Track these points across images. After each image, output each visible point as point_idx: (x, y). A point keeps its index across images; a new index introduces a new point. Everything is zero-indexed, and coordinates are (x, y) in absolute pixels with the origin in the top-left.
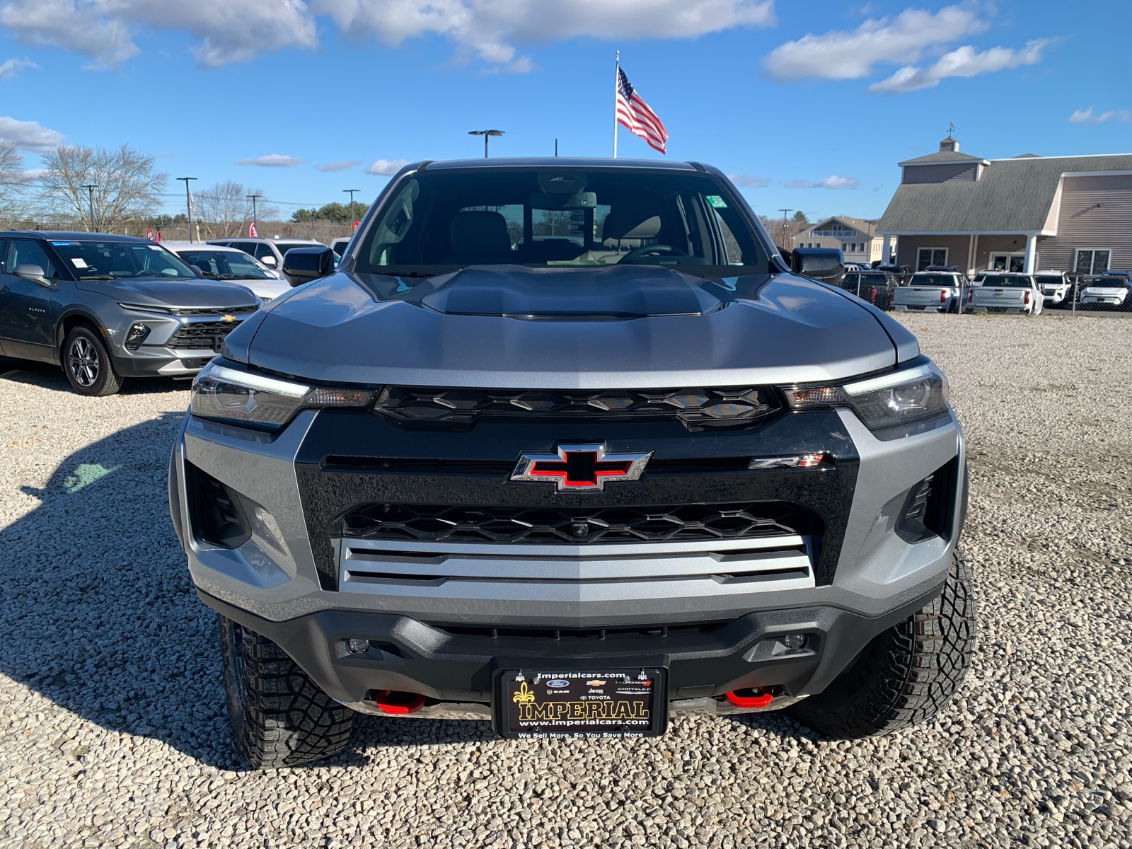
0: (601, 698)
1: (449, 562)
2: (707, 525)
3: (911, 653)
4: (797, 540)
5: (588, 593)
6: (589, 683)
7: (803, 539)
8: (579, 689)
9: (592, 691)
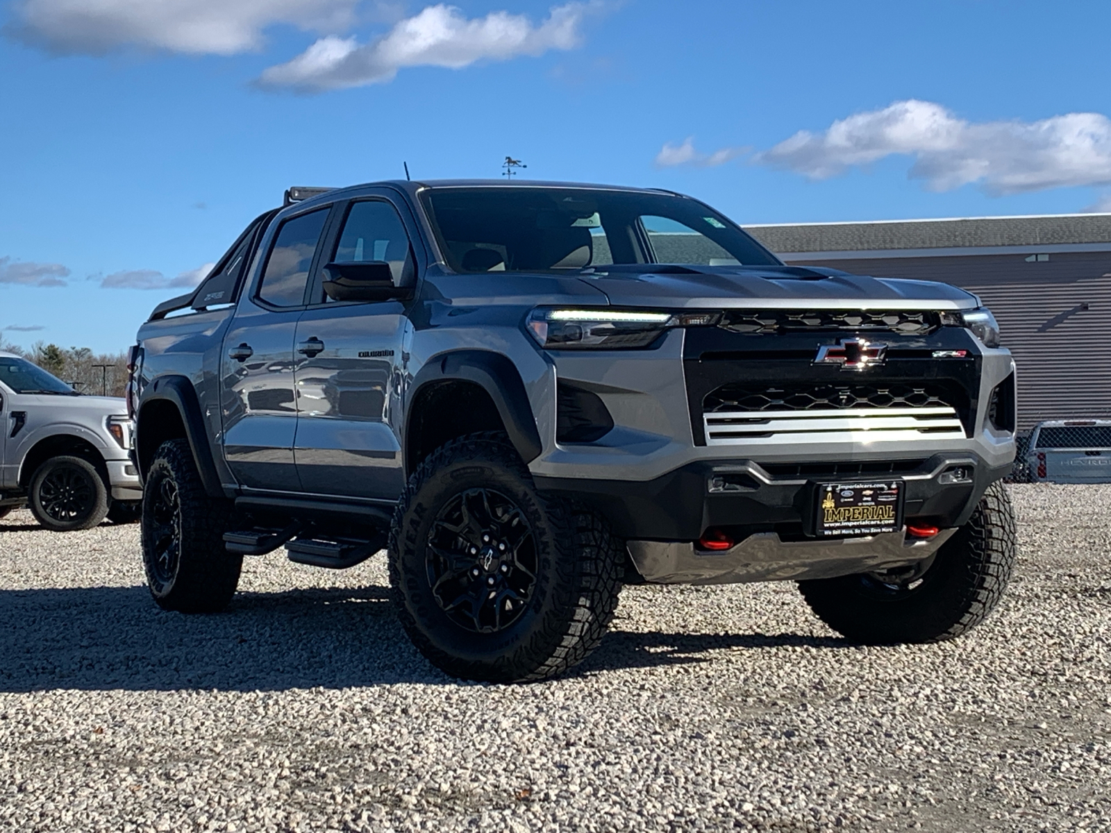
0: (869, 504)
1: (772, 422)
2: (906, 400)
3: (984, 539)
4: (951, 410)
5: (854, 437)
6: (864, 493)
7: (955, 409)
8: (858, 495)
9: (865, 499)
